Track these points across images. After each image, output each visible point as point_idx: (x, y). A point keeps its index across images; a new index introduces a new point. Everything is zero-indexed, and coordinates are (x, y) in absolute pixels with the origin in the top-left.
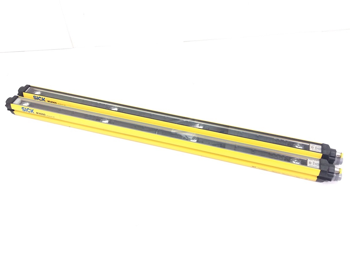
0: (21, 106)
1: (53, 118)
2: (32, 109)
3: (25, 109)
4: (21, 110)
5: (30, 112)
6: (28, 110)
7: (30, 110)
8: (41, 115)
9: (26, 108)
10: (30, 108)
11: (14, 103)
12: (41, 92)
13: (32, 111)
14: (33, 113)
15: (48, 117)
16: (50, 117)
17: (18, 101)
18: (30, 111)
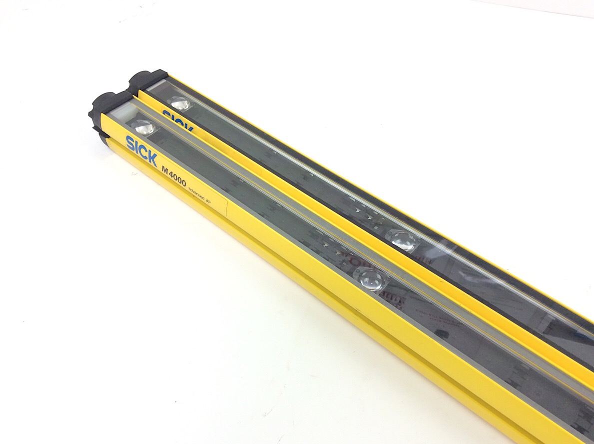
0: (125, 132)
1: (207, 203)
2: (154, 151)
3: (134, 144)
4: (124, 142)
5: (145, 157)
6: (143, 150)
7: (146, 151)
8: (173, 178)
9: (137, 142)
10: (149, 147)
11: (114, 113)
12: (191, 103)
13: (152, 158)
14: (152, 164)
15: (193, 195)
16: (197, 196)
17: (126, 110)
18: (147, 154)
